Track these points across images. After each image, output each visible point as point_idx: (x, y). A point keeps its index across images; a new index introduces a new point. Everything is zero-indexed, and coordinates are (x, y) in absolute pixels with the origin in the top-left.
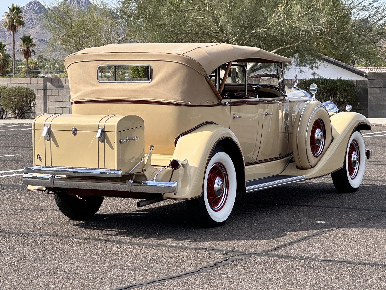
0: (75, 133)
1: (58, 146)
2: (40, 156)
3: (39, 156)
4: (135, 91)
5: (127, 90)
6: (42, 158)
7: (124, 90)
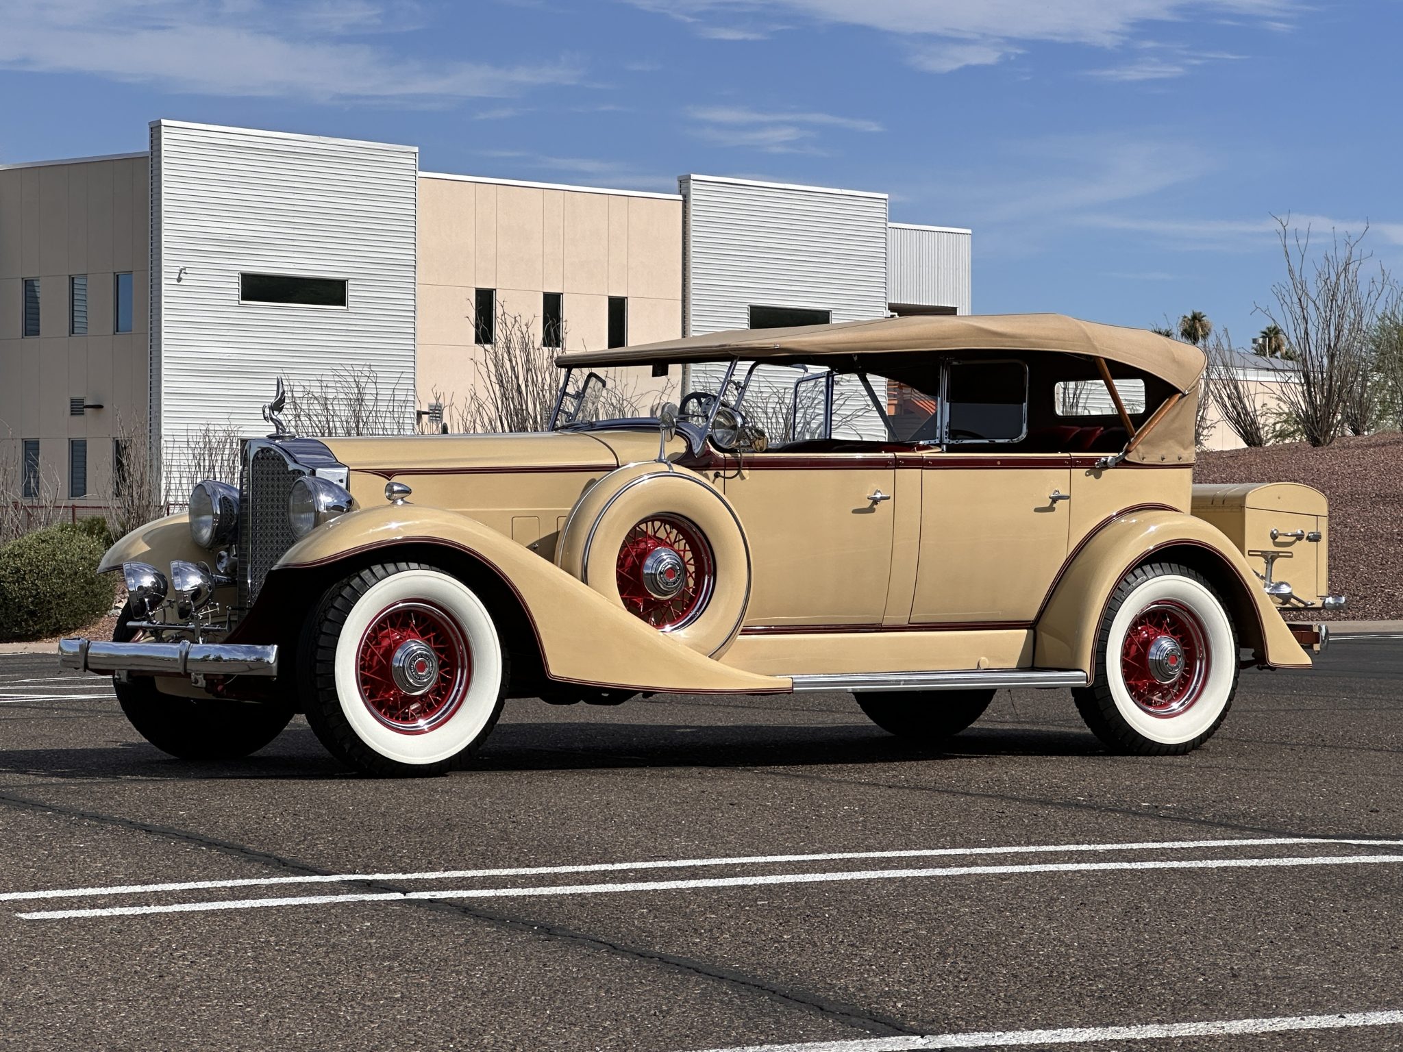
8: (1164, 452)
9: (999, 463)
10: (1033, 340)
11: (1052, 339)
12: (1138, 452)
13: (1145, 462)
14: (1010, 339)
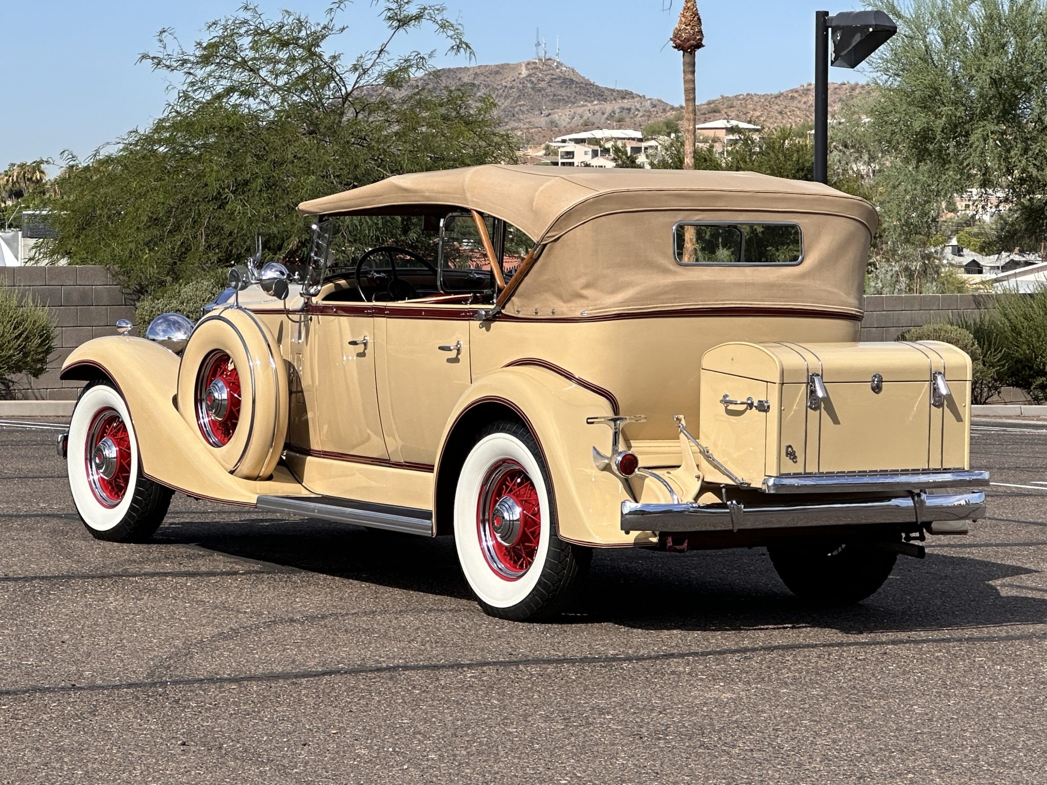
0: (877, 389)
1: (836, 421)
2: (792, 449)
3: (790, 449)
4: (770, 286)
5: (753, 284)
6: (796, 455)
7: (747, 285)
8: (537, 306)
9: (423, 313)
10: (427, 194)
11: (440, 193)
12: (513, 304)
13: (520, 316)
14: (413, 194)
